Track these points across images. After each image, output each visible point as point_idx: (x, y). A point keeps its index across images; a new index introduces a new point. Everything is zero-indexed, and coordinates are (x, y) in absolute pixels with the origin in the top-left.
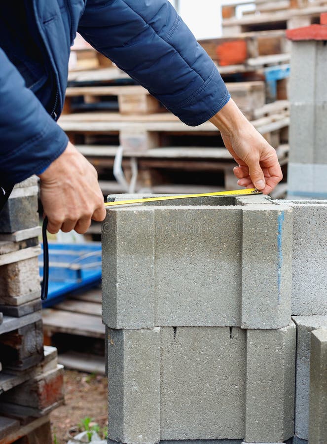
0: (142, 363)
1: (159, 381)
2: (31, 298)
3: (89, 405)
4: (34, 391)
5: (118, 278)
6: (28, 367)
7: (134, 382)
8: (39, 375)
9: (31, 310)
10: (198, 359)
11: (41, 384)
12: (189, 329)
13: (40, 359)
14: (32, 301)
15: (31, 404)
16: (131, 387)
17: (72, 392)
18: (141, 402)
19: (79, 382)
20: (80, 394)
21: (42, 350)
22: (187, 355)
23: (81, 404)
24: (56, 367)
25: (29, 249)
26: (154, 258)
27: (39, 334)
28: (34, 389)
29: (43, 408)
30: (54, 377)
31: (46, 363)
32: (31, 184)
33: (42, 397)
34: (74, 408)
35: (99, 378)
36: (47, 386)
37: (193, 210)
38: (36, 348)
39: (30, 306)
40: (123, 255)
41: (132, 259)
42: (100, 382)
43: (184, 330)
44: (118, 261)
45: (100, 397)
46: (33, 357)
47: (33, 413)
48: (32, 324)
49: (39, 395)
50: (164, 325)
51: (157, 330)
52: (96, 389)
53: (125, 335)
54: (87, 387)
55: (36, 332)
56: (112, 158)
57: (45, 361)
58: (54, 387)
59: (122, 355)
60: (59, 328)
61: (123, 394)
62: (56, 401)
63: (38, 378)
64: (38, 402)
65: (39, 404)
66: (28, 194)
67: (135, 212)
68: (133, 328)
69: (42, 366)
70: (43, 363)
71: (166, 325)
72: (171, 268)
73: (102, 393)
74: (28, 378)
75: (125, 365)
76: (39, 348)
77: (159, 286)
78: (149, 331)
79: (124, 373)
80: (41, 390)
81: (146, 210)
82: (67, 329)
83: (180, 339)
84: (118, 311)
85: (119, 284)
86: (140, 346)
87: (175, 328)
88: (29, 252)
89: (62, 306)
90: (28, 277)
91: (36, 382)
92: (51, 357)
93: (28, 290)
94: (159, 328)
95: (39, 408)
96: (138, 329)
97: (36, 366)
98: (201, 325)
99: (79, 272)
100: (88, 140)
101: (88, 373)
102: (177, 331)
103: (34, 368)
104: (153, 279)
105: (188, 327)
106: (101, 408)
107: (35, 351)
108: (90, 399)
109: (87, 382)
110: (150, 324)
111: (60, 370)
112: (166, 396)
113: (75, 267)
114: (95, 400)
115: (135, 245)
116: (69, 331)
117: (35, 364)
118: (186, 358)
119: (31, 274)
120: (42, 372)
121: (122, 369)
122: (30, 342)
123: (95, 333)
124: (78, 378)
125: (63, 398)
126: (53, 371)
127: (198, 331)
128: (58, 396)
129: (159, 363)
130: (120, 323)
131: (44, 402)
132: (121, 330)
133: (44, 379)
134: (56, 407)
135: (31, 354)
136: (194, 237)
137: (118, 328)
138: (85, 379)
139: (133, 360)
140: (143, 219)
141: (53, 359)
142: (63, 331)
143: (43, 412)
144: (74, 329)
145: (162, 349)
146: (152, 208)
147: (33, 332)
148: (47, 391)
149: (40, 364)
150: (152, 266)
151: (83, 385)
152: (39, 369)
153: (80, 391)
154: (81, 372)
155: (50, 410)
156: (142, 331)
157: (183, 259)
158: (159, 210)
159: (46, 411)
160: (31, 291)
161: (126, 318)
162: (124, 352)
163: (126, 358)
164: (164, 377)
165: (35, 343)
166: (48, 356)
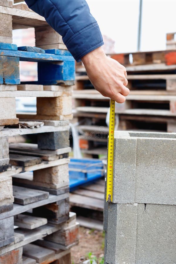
0: (127, 222)
1: (135, 233)
2: (64, 186)
3: (90, 246)
4: (63, 236)
5: (115, 175)
6: (61, 222)
7: (122, 233)
8: (66, 227)
9: (63, 192)
10: (158, 222)
11: (67, 232)
12: (153, 205)
13: (67, 218)
14: (64, 187)
15: (61, 243)
16: (120, 235)
17: (81, 238)
18: (125, 244)
19: (85, 233)
20: (85, 240)
21: (68, 214)
22: (151, 220)
23: (86, 245)
24: (75, 224)
25: (64, 159)
26: (135, 165)
27: (67, 205)
28: (63, 235)
29: (67, 245)
30: (74, 229)
31: (70, 221)
32: (66, 124)
33: (67, 239)
34: (82, 247)
35: (96, 232)
36: (70, 234)
37: (158, 140)
38: (66, 213)
39: (63, 190)
40: (119, 163)
41: (123, 165)
42: (96, 234)
43: (151, 206)
44: (116, 166)
45: (96, 242)
46: (64, 217)
47: (62, 247)
48: (64, 199)
49: (66, 238)
50: (139, 203)
51: (136, 204)
52: (94, 238)
53: (118, 206)
54: (89, 236)
55: (66, 204)
56: (106, 114)
57: (70, 220)
58: (74, 234)
59: (116, 217)
60: (75, 204)
61: (116, 239)
62: (74, 242)
63: (66, 229)
64: (65, 242)
65: (65, 243)
66: (64, 130)
67: (126, 140)
68: (122, 203)
69: (68, 223)
70: (68, 221)
71: (140, 202)
72: (145, 171)
73: (97, 240)
74: (60, 228)
75: (118, 223)
76: (67, 213)
77: (138, 181)
78: (131, 205)
79: (117, 227)
80: (67, 235)
81: (132, 139)
82: (79, 204)
83: (148, 210)
84: (115, 193)
85: (116, 179)
86: (126, 213)
87: (145, 204)
88: (64, 161)
89: (76, 192)
90: (63, 174)
91: (65, 231)
92: (72, 218)
93: (62, 181)
94: (137, 204)
95: (66, 245)
96: (125, 204)
97: (65, 222)
98: (160, 203)
99: (86, 174)
100: (92, 104)
101: (90, 229)
102: (147, 206)
103: (64, 223)
104: (135, 177)
105: (153, 204)
106: (97, 248)
107: (65, 214)
108: (91, 243)
109: (90, 233)
110: (132, 201)
111: (77, 226)
112: (139, 241)
113: (84, 171)
114: (93, 244)
115: (126, 158)
116: (81, 206)
117: (64, 221)
118: (151, 221)
119: (65, 173)
120: (68, 226)
121: (115, 225)
122: (63, 209)
123: (95, 207)
124: (84, 231)
125: (78, 241)
126: (74, 226)
127: (158, 207)
128: (75, 239)
129: (136, 223)
130: (116, 200)
131: (68, 242)
132: (116, 203)
133: (69, 230)
134: (74, 246)
135: (63, 216)
136: (158, 155)
137: (114, 202)
138: (88, 232)
139: (122, 221)
140: (130, 143)
141: (74, 219)
142: (77, 205)
143: (67, 247)
144: (83, 205)
145: (138, 216)
146: (136, 138)
147: (64, 204)
148: (70, 236)
149: (67, 222)
150: (134, 169)
151: (87, 235)
152: (66, 224)
153: (86, 238)
154: (86, 228)
155: (71, 247)
156: (128, 205)
157: (151, 167)
158: (139, 139)
159: (69, 247)
160: (64, 181)
161: (119, 197)
162: (117, 215)
163: (118, 219)
164: (139, 231)
165: (65, 210)
166: (71, 217)
